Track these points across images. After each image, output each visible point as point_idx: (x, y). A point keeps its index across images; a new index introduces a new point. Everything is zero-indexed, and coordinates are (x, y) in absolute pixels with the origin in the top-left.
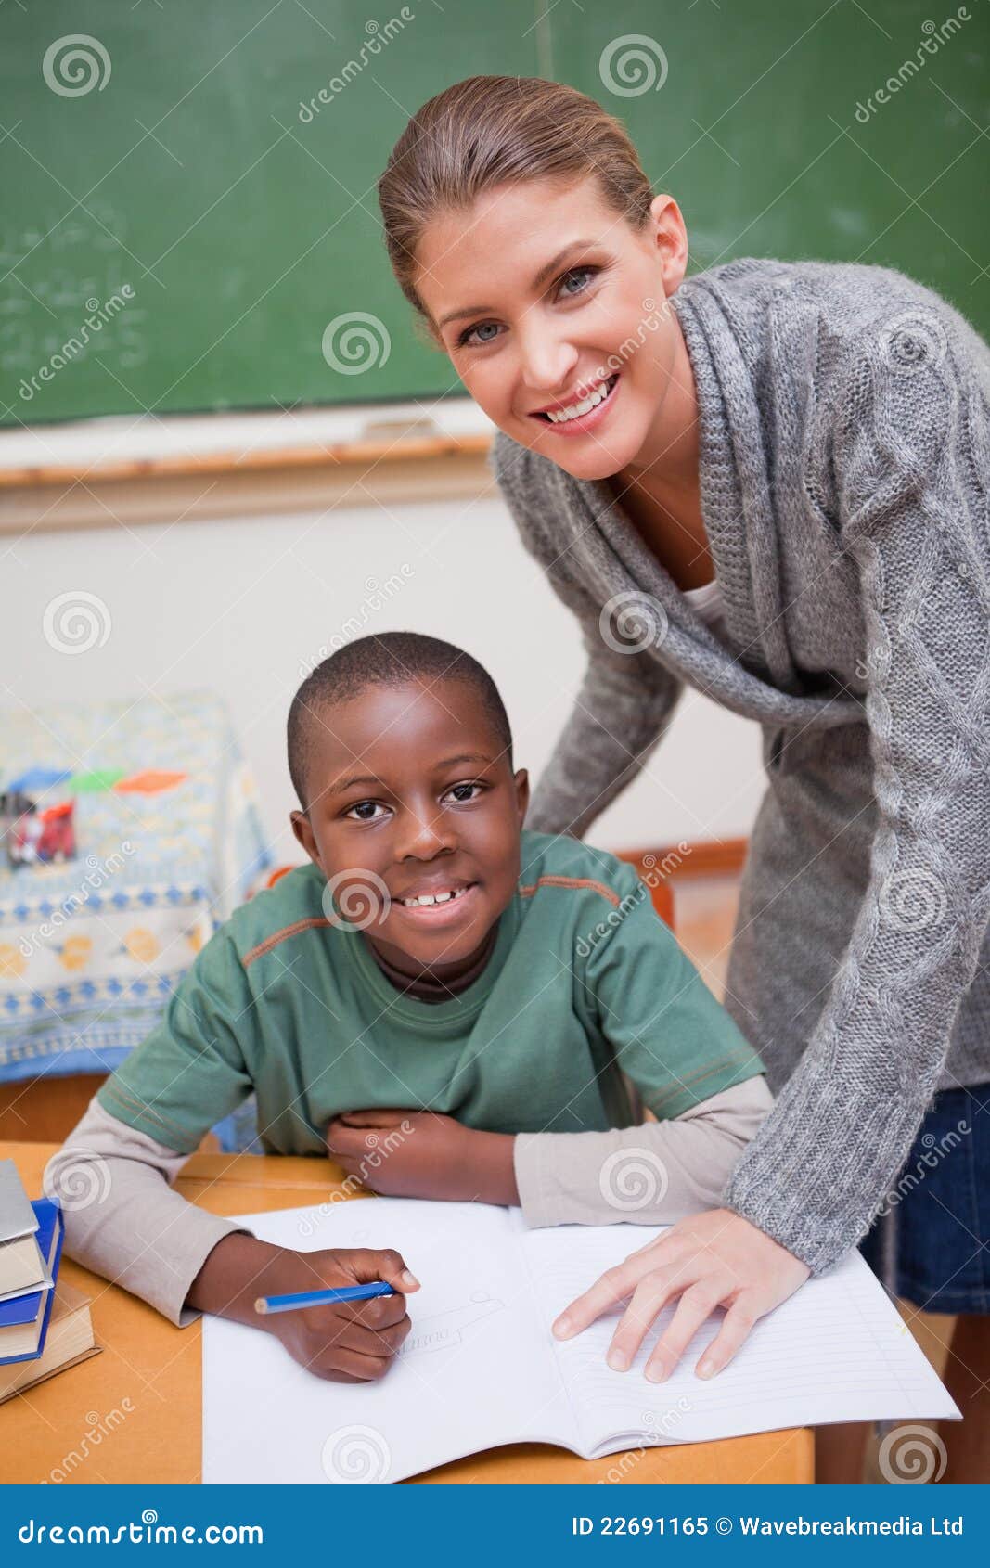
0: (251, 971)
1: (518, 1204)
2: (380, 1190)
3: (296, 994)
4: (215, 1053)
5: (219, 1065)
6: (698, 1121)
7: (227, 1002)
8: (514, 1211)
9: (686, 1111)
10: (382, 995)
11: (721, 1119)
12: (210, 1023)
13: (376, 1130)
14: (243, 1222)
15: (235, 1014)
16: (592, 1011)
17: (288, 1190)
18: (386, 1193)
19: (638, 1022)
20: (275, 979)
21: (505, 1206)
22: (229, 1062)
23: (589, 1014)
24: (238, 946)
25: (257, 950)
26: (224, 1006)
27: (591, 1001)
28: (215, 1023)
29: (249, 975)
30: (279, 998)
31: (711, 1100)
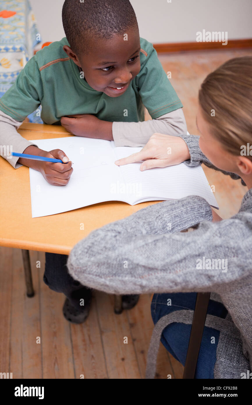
0: (42, 72)
1: (113, 140)
2: (75, 134)
3: (55, 80)
4: (30, 95)
5: (31, 99)
6: (161, 120)
7: (34, 81)
8: (112, 142)
9: (160, 117)
10: (81, 82)
11: (169, 120)
12: (29, 86)
13: (74, 119)
14: (34, 142)
15: (36, 85)
16: (137, 86)
17: (51, 133)
18: (77, 135)
19: (149, 91)
20: (49, 75)
21: (110, 141)
22: (33, 97)
23: (137, 88)
24: (39, 64)
25: (44, 66)
26: (33, 82)
27: (137, 84)
28: (30, 87)
29: (41, 74)
30: (50, 81)
31: (166, 115)
